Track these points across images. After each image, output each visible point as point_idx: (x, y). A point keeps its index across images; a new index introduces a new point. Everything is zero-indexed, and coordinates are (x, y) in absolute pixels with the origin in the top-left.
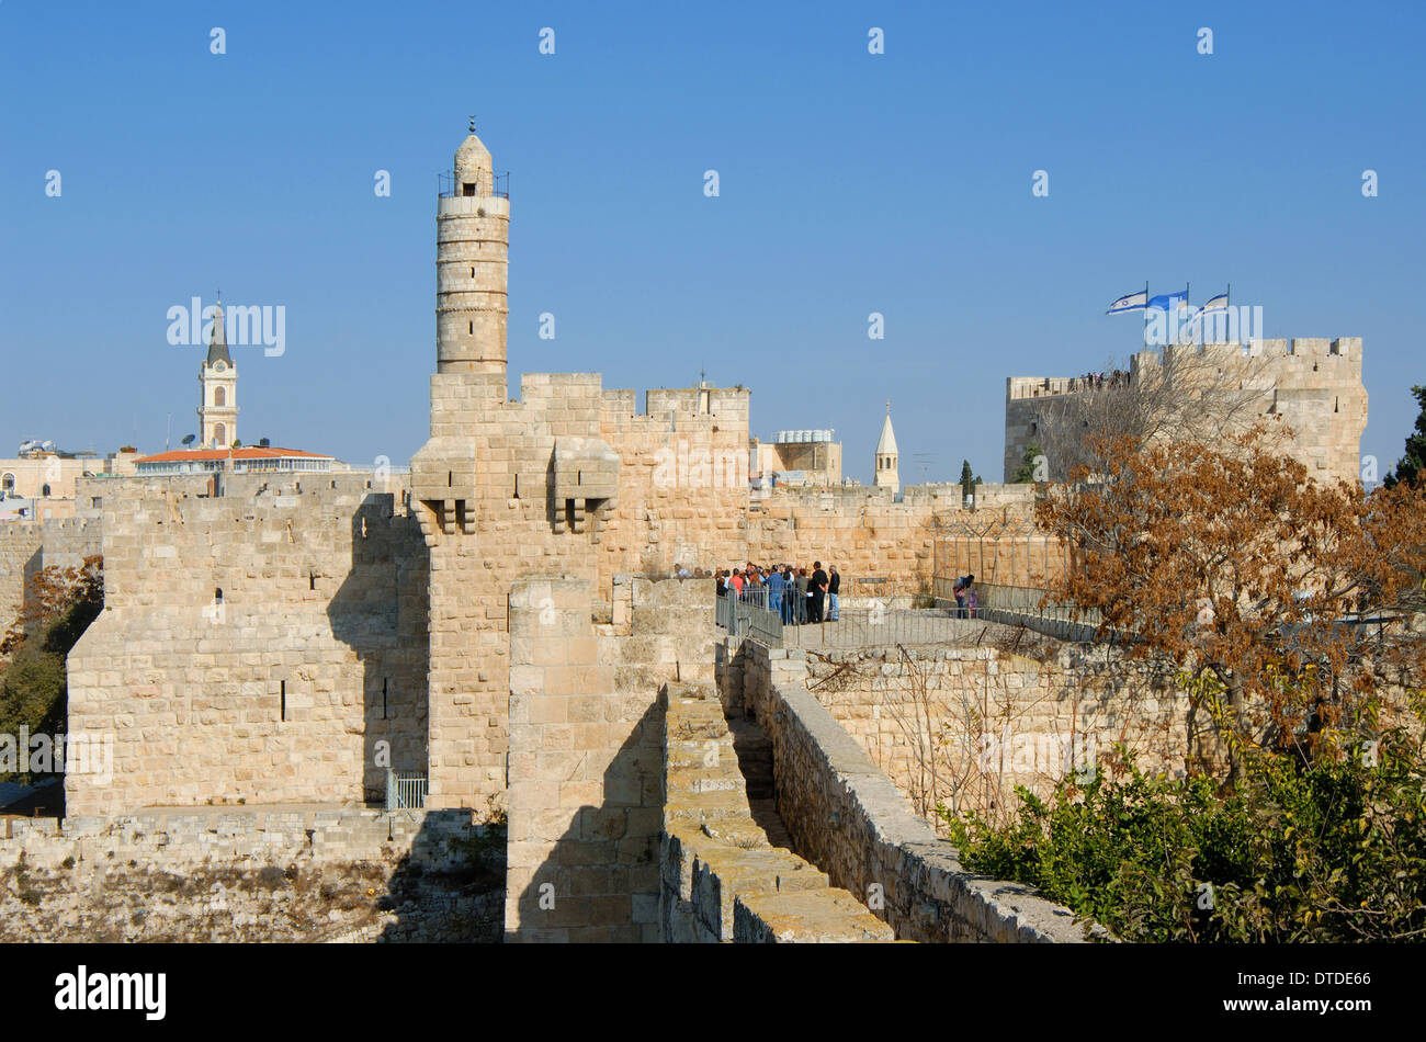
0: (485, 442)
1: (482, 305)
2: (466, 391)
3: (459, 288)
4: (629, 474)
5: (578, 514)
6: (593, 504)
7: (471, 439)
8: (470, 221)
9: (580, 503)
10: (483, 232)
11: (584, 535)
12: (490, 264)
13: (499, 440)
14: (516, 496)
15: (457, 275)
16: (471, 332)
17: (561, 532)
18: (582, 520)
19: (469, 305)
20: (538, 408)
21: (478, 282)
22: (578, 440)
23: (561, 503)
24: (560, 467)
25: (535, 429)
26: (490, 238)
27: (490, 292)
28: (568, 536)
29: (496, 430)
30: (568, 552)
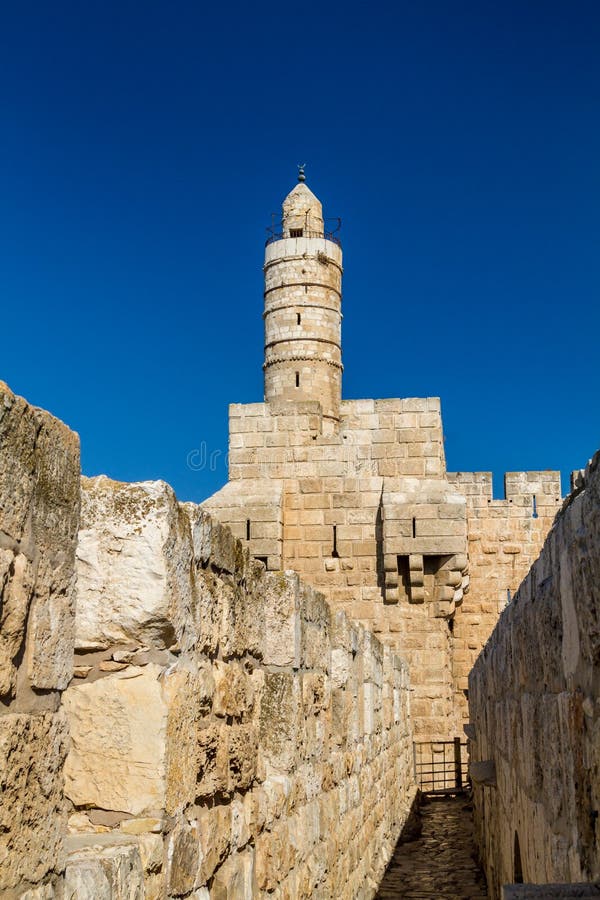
0: (295, 487)
1: (310, 354)
2: (272, 423)
3: (284, 337)
4: (489, 563)
5: (414, 576)
6: (433, 563)
7: (278, 482)
8: (295, 263)
9: (416, 561)
10: (309, 276)
11: (425, 605)
12: (318, 310)
13: (312, 483)
14: (335, 554)
15: (282, 323)
16: (297, 385)
17: (395, 602)
18: (420, 584)
19: (295, 353)
20: (361, 442)
21: (304, 329)
22: (412, 483)
23: (391, 562)
24: (389, 514)
25: (358, 468)
26: (318, 282)
27: (319, 340)
28: (404, 607)
29: (309, 471)
30: (403, 628)
